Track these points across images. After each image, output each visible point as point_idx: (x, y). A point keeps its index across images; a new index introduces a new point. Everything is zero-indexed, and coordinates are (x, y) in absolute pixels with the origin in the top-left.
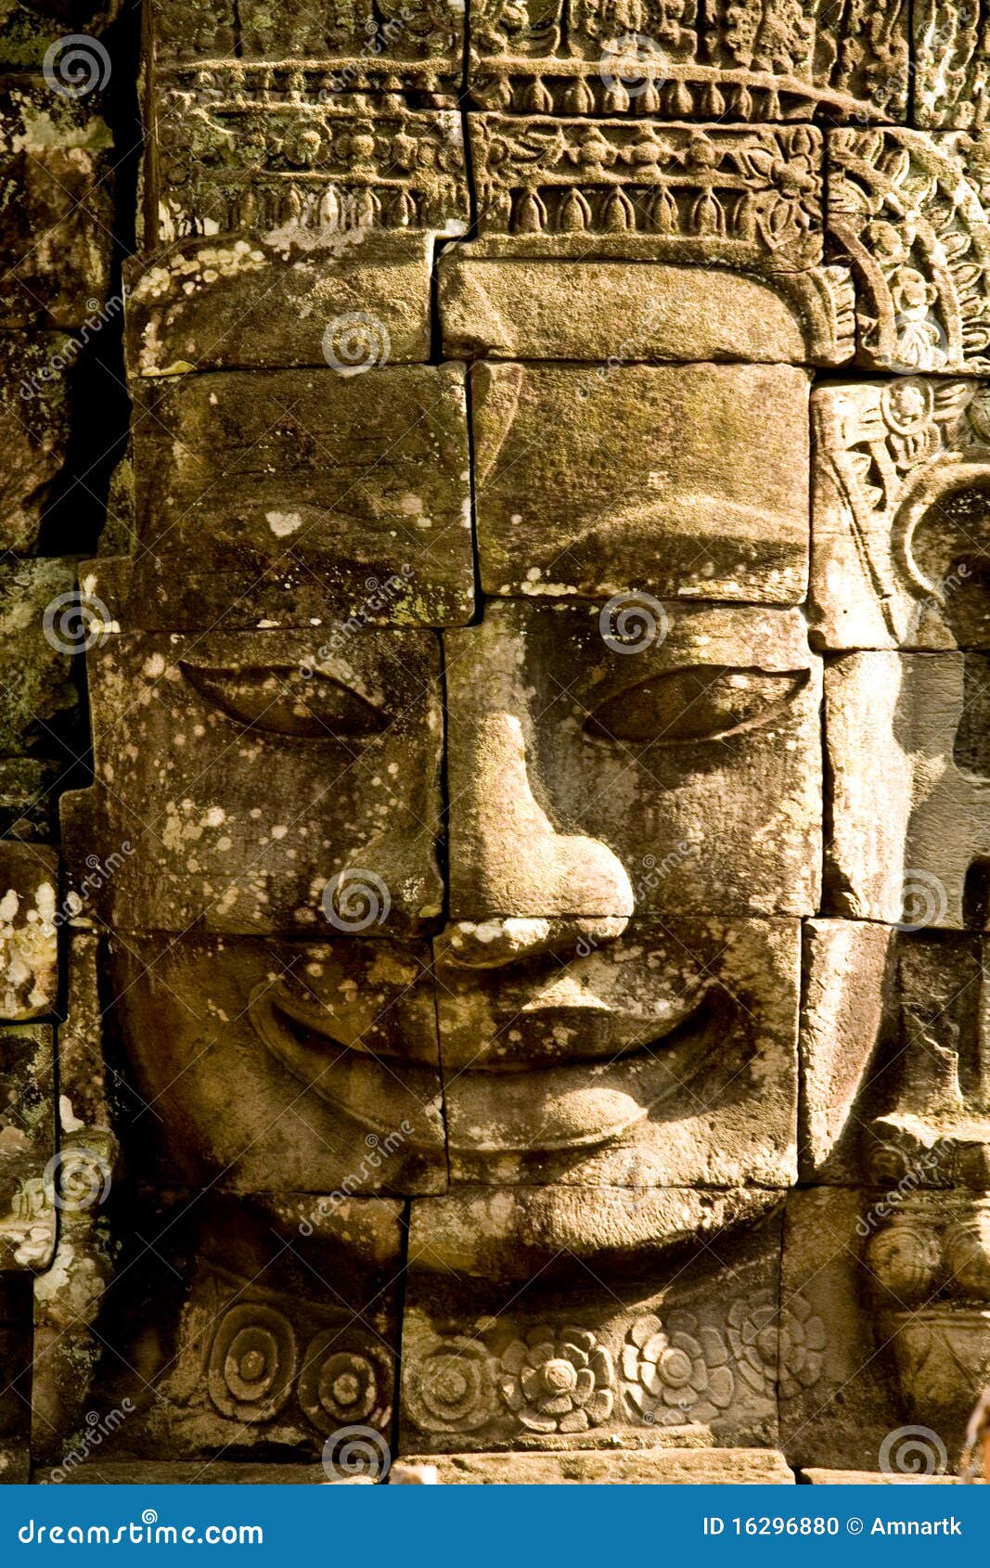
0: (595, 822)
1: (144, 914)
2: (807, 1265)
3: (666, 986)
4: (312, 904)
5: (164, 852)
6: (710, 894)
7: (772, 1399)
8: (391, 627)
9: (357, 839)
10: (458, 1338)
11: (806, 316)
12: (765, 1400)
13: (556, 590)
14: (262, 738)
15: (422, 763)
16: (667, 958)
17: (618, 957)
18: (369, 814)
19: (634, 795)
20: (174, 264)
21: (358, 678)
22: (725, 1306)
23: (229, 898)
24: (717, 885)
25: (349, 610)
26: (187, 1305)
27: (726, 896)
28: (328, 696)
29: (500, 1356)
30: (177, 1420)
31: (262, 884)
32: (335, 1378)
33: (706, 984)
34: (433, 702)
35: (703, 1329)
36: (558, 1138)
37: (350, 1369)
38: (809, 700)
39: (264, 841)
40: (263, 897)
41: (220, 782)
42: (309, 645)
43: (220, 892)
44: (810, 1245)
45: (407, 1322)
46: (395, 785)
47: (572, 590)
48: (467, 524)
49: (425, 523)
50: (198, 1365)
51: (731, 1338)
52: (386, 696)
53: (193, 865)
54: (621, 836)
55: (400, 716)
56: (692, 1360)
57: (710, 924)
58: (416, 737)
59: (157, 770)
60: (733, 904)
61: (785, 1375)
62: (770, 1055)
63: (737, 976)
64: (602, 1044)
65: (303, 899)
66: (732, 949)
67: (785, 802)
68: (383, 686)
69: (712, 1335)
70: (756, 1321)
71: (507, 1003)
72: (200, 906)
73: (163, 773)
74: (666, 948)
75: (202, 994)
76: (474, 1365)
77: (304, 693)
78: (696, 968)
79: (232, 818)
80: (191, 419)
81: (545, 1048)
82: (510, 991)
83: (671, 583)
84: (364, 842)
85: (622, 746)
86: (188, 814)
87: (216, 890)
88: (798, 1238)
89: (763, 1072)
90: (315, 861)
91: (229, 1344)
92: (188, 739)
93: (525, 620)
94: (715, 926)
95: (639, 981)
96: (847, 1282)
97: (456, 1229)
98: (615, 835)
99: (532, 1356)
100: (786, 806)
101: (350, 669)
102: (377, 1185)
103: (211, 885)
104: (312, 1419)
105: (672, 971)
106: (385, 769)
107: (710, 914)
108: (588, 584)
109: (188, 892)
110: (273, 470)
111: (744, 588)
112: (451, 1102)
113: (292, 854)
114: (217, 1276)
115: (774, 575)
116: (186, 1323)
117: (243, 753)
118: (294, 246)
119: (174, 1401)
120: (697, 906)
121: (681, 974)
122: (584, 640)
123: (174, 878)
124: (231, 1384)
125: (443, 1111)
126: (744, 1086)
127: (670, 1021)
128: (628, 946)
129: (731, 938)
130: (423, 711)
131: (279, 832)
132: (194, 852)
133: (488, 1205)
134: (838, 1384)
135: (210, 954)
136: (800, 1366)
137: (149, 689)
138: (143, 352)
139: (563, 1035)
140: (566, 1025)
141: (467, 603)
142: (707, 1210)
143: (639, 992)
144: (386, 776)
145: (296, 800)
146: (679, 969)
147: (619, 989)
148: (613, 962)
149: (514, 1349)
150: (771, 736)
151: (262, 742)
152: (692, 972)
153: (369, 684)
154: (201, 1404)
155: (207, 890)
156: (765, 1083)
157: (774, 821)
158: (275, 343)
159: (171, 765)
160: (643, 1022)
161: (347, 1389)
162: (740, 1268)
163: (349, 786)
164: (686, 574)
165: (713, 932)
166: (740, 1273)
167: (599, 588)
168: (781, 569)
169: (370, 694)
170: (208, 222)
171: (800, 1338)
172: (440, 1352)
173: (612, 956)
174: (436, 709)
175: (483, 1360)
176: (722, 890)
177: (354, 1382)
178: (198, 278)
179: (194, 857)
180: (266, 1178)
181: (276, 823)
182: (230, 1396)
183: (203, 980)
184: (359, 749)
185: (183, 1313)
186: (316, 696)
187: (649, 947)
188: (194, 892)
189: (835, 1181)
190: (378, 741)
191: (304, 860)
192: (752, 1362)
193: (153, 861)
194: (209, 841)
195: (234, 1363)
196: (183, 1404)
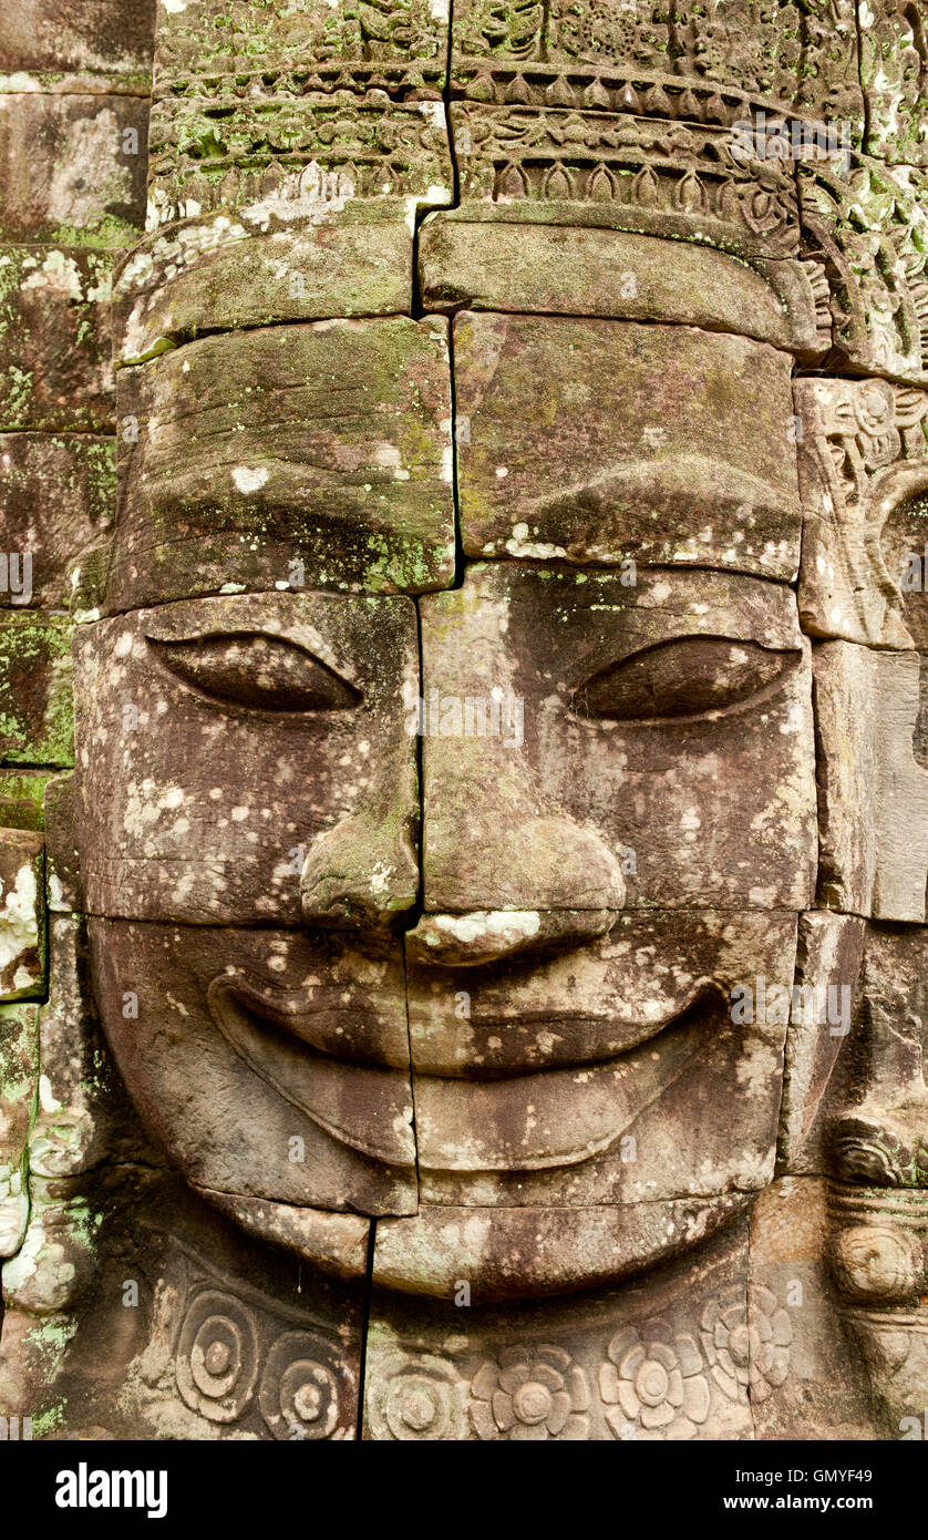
0: (580, 806)
1: (108, 900)
2: (772, 1258)
3: (656, 985)
4: (275, 892)
5: (125, 835)
6: (707, 886)
7: (744, 1406)
8: (363, 593)
9: (322, 822)
10: (426, 1357)
11: (786, 303)
12: (739, 1407)
13: (544, 551)
14: (226, 714)
15: (396, 739)
16: (657, 955)
17: (605, 954)
18: (338, 795)
19: (621, 778)
20: (156, 250)
21: (328, 648)
22: (697, 1309)
23: (185, 886)
24: (715, 876)
25: (318, 575)
26: (161, 1282)
27: (724, 888)
28: (294, 667)
29: (471, 1379)
30: (146, 1402)
31: (221, 869)
32: (296, 1389)
33: (698, 983)
34: (409, 672)
35: (678, 1338)
36: (542, 1156)
37: (312, 1380)
38: (800, 683)
39: (223, 823)
40: (220, 884)
41: (181, 760)
42: (275, 609)
43: (176, 878)
44: (775, 1236)
45: (372, 1336)
46: (366, 763)
47: (560, 552)
48: (447, 476)
49: (402, 475)
50: (167, 1348)
51: (705, 1343)
52: (358, 668)
53: (150, 849)
54: (609, 821)
55: (372, 691)
56: (668, 1371)
57: (706, 919)
58: (389, 711)
59: (121, 751)
60: (732, 896)
61: (756, 1376)
62: (757, 1056)
63: (731, 975)
64: (589, 1047)
65: (264, 886)
66: (729, 946)
67: (782, 787)
68: (356, 659)
69: (687, 1343)
70: (727, 1322)
71: (485, 1007)
72: (156, 893)
73: (127, 753)
74: (655, 944)
75: (160, 986)
76: (442, 1387)
77: (268, 662)
78: (688, 966)
79: (191, 799)
80: (164, 390)
81: (528, 1056)
82: (490, 992)
83: (667, 547)
84: (332, 825)
85: (608, 725)
86: (147, 795)
87: (171, 876)
88: (764, 1231)
89: (749, 1074)
90: (278, 845)
91: (195, 1332)
92: (151, 717)
93: (509, 584)
94: (711, 920)
95: (628, 980)
96: (811, 1273)
97: (426, 1256)
98: (602, 820)
99: (505, 1380)
100: (782, 791)
101: (319, 637)
102: (340, 1201)
103: (167, 870)
104: (272, 1429)
105: (661, 968)
106: (355, 747)
107: (707, 907)
108: (578, 546)
109: (145, 878)
110: (242, 428)
111: (741, 558)
112: (423, 1114)
113: (253, 837)
114: (188, 1256)
115: (770, 547)
116: (159, 1300)
117: (206, 730)
118: (273, 217)
119: (145, 1380)
120: (693, 898)
121: (671, 972)
122: (570, 611)
123: (132, 863)
124: (196, 1374)
125: (413, 1124)
126: (729, 1089)
127: (660, 1023)
128: (615, 942)
129: (729, 933)
130: (396, 683)
131: (240, 814)
132: (152, 835)
133: (462, 1230)
134: (806, 1381)
135: (166, 945)
136: (769, 1365)
137: (118, 668)
138: (125, 340)
139: (547, 1042)
140: (551, 1031)
141: (447, 562)
142: (690, 1221)
143: (628, 991)
144: (356, 754)
145: (260, 779)
146: (669, 967)
147: (609, 989)
148: (600, 959)
149: (485, 1371)
150: (764, 718)
151: (225, 718)
152: (683, 970)
153: (340, 656)
154: (169, 1388)
155: (163, 875)
156: (751, 1085)
157: (771, 807)
158: (249, 303)
159: (134, 745)
160: (633, 1025)
161: (308, 1404)
162: (712, 1267)
163: (317, 765)
164: (682, 538)
165: (710, 926)
166: (711, 1272)
167: (589, 552)
168: (777, 543)
169: (340, 665)
170: (189, 202)
171: (769, 1334)
172: (408, 1370)
173: (598, 953)
174: (412, 679)
175: (452, 1383)
176: (721, 882)
177: (315, 1396)
178: (179, 261)
179: (152, 840)
180: (226, 1179)
181: (237, 804)
182: (195, 1387)
183: (160, 971)
184: (329, 727)
185: (157, 1290)
186: (282, 665)
187: (639, 942)
188: (151, 879)
189: (799, 1172)
190: (349, 717)
191: (265, 843)
192: (726, 1367)
193: (116, 845)
194: (166, 823)
195: (201, 1351)
196: (153, 1385)
